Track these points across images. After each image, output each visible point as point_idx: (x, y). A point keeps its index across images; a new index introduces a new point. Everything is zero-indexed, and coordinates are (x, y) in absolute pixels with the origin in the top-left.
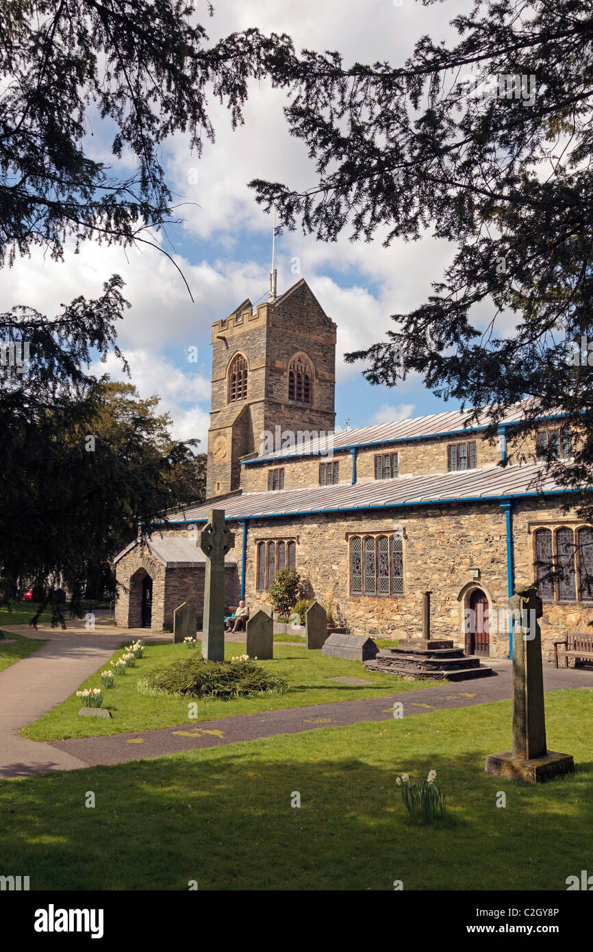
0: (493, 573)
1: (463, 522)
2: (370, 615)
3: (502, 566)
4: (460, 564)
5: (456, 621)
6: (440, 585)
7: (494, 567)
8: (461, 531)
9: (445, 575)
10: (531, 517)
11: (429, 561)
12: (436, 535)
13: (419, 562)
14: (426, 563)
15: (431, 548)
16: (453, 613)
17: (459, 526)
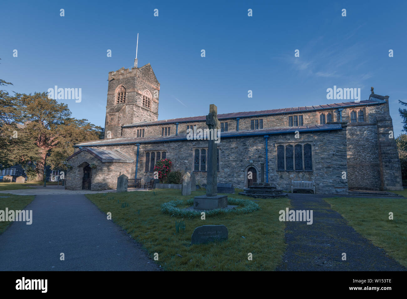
0: (259, 161)
1: (246, 143)
2: (203, 179)
3: (263, 159)
4: (244, 159)
5: (243, 179)
6: (236, 166)
7: (260, 159)
8: (245, 147)
9: (238, 163)
10: (276, 141)
11: (230, 158)
12: (234, 148)
13: (226, 158)
14: (229, 159)
15: (232, 153)
16: (242, 176)
17: (245, 145)
